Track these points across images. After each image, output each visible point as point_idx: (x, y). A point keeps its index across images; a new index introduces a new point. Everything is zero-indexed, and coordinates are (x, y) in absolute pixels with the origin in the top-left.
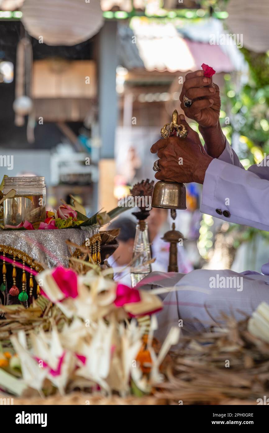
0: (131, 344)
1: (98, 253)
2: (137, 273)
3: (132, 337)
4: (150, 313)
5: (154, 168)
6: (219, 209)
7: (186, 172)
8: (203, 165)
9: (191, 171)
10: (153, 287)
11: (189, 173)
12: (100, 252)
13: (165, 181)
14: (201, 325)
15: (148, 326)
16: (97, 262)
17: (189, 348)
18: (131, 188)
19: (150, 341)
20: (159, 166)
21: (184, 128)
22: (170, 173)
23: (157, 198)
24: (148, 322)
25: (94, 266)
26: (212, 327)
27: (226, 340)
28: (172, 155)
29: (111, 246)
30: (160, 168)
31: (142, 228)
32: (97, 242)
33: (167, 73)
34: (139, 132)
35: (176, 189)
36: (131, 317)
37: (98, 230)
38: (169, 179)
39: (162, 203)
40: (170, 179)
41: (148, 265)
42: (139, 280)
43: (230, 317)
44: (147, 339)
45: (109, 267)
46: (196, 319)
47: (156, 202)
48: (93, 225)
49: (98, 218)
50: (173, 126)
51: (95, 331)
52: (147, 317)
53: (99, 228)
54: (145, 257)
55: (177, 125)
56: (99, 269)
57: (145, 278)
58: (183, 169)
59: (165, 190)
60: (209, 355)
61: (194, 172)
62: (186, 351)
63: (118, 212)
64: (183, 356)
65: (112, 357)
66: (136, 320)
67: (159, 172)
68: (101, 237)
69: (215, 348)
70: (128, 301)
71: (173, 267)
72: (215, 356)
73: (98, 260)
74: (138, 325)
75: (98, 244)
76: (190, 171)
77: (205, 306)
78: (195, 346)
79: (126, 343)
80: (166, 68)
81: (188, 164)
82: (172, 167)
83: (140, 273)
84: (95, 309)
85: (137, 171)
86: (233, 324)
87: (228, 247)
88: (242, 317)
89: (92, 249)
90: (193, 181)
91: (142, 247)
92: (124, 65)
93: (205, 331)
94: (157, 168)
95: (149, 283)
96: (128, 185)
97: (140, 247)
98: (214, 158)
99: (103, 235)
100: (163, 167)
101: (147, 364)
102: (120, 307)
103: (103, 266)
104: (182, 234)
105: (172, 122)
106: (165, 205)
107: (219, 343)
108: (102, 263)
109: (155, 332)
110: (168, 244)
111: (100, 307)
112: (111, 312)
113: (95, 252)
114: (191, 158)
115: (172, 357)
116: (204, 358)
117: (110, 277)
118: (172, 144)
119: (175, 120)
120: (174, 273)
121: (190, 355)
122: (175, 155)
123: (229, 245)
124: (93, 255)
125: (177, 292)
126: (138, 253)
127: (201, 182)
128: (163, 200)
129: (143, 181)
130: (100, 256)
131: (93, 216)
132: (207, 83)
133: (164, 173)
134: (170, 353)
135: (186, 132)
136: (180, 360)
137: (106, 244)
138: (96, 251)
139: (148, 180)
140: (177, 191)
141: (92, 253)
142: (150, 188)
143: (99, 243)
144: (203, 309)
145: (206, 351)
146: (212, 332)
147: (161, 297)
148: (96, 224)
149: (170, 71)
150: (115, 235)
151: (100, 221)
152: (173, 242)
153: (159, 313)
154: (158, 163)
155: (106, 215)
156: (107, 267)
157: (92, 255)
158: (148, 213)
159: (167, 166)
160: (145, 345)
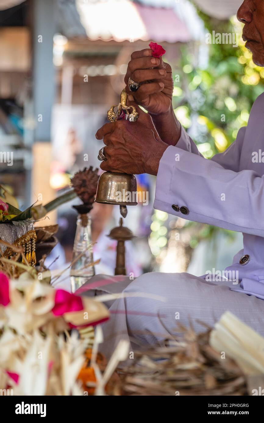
0: (72, 360)
1: (33, 253)
2: (78, 276)
3: (73, 351)
4: (94, 324)
5: (98, 157)
6: (176, 205)
7: (136, 162)
8: (156, 153)
9: (143, 160)
10: (97, 293)
11: (140, 162)
12: (36, 252)
13: (112, 172)
14: (154, 338)
15: (92, 338)
16: (31, 263)
17: (140, 365)
18: (72, 176)
19: (94, 357)
20: (105, 155)
21: (134, 111)
22: (118, 162)
23: (102, 192)
24: (92, 334)
25: (29, 268)
26: (167, 340)
27: (184, 356)
28: (120, 141)
29: (48, 244)
30: (107, 157)
31: (84, 224)
32: (32, 240)
33: (113, 43)
34: (80, 111)
35: (124, 182)
36: (72, 328)
37: (32, 226)
38: (116, 169)
39: (109, 198)
40: (119, 170)
41: (91, 267)
42: (80, 285)
43: (188, 328)
44: (91, 353)
45: (46, 269)
46: (147, 331)
47: (102, 197)
48: (27, 220)
49: (32, 211)
50: (122, 108)
51: (29, 344)
52: (90, 328)
53: (34, 222)
54: (88, 258)
55: (126, 107)
56: (34, 271)
57: (88, 282)
58: (133, 157)
59: (112, 182)
60: (163, 373)
61: (146, 161)
62: (137, 369)
63: (56, 204)
64: (133, 374)
65: (49, 375)
66: (78, 331)
67: (105, 162)
68: (37, 233)
69: (170, 364)
70: (69, 310)
71: (120, 269)
72: (171, 375)
73: (32, 261)
74: (80, 337)
75: (32, 242)
76: (141, 160)
77: (159, 316)
78: (147, 362)
79: (66, 359)
80: (112, 37)
81: (139, 152)
82: (119, 156)
83: (82, 277)
84: (29, 318)
85: (78, 157)
86: (192, 337)
87: (184, 246)
88: (203, 329)
89: (26, 247)
90: (145, 173)
91: (84, 246)
92: (62, 33)
93: (159, 345)
94: (102, 157)
95: (92, 288)
96: (67, 172)
97: (81, 246)
98: (170, 145)
99: (38, 231)
100: (109, 156)
101: (90, 384)
102: (59, 316)
103: (39, 267)
104: (130, 231)
105: (121, 103)
106: (112, 200)
107: (176, 360)
108: (37, 264)
109: (100, 345)
110: (114, 243)
111: (35, 317)
112: (48, 322)
113: (29, 252)
114: (142, 145)
115: (119, 375)
116: (158, 376)
117: (47, 281)
118: (119, 129)
119: (124, 100)
120: (122, 276)
121: (140, 373)
122: (124, 142)
123: (186, 244)
124: (27, 255)
125: (125, 299)
126: (80, 253)
127: (155, 173)
128: (110, 194)
129: (85, 169)
130: (35, 256)
131: (27, 210)
132: (156, 64)
133: (110, 163)
134: (117, 370)
135: (137, 115)
136: (129, 379)
137: (41, 242)
138: (30, 250)
139: (91, 168)
140: (126, 183)
141: (26, 253)
142: (93, 176)
143: (34, 241)
144: (156, 319)
145: (161, 368)
146: (167, 346)
147: (107, 304)
148: (30, 219)
149: (116, 40)
150: (53, 232)
151: (35, 215)
152: (121, 239)
153: (104, 324)
154: (104, 151)
155: (42, 208)
156: (43, 269)
157: (25, 255)
158: (91, 206)
159: (115, 155)
160: (88, 362)
